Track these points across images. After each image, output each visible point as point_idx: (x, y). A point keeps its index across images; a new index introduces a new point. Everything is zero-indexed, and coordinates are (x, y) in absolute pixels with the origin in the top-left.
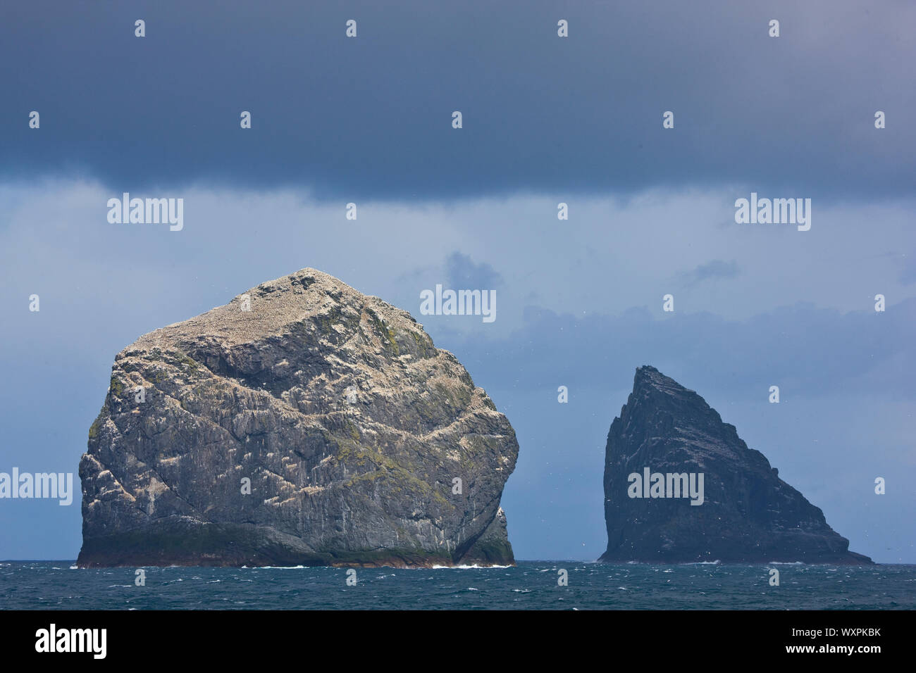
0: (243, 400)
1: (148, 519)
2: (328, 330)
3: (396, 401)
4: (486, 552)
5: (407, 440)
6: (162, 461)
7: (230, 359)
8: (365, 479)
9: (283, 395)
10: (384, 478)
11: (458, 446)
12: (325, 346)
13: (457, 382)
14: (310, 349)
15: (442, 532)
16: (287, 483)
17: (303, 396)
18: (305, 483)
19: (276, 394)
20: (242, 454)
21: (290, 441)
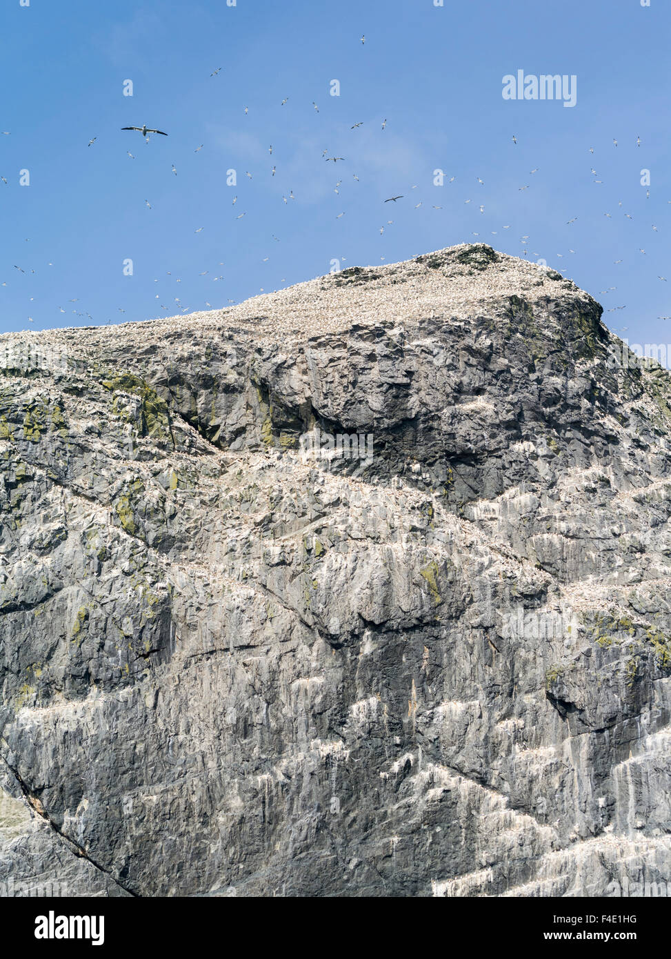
6: (28, 714)
7: (295, 380)
9: (478, 510)
16: (522, 820)
17: (547, 519)
18: (588, 823)
19: (454, 506)
20: (345, 700)
21: (526, 663)
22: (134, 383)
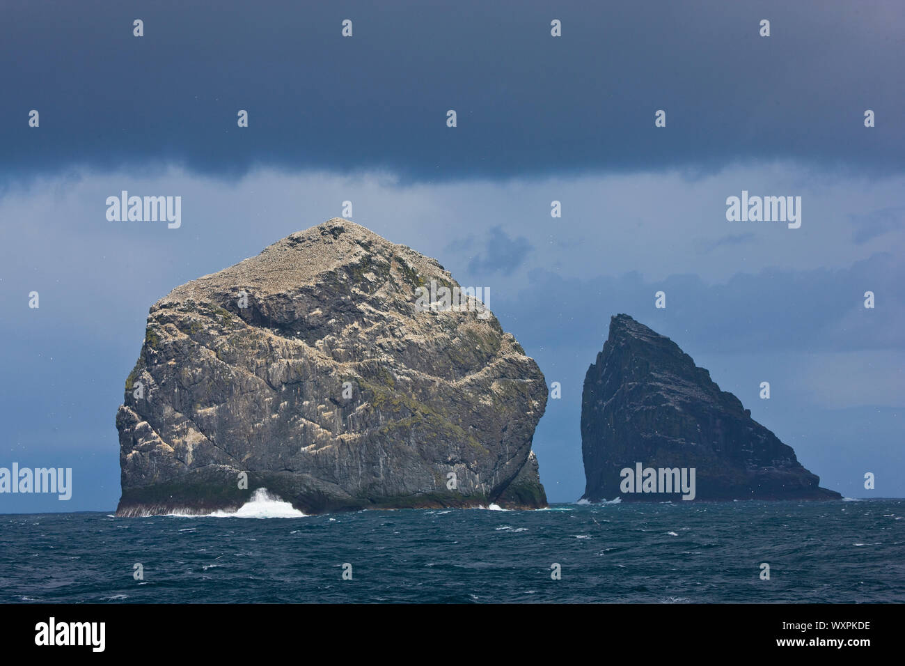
0: (277, 350)
1: (187, 469)
2: (359, 278)
3: (429, 347)
4: (519, 495)
5: (440, 386)
6: (199, 411)
7: (264, 309)
8: (400, 425)
9: (317, 343)
10: (419, 424)
11: (491, 391)
12: (357, 294)
13: (486, 329)
14: (343, 298)
15: (477, 476)
16: (323, 431)
17: (337, 344)
18: (341, 430)
19: (310, 343)
20: (278, 403)
21: (326, 389)
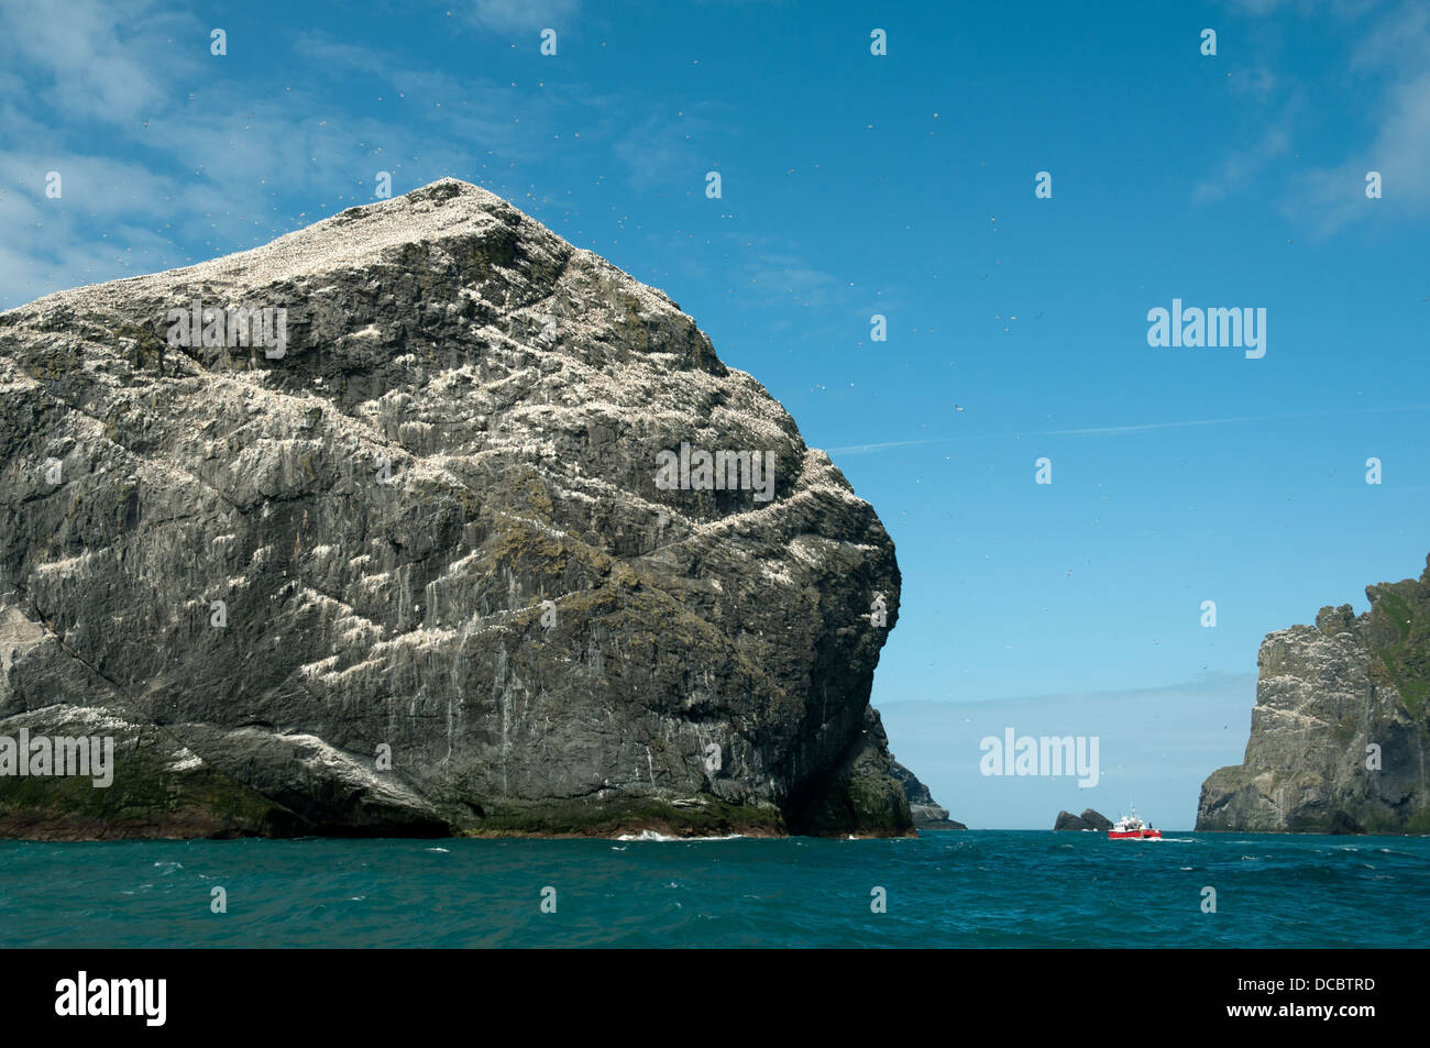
0: (261, 419)
2: (484, 273)
3: (645, 434)
6: (43, 568)
9: (363, 408)
10: (615, 609)
11: (787, 554)
12: (473, 304)
13: (772, 429)
14: (437, 307)
16: (361, 622)
17: (413, 411)
18: (407, 622)
19: (345, 407)
20: (249, 549)
21: (376, 516)
22: (131, 331)
